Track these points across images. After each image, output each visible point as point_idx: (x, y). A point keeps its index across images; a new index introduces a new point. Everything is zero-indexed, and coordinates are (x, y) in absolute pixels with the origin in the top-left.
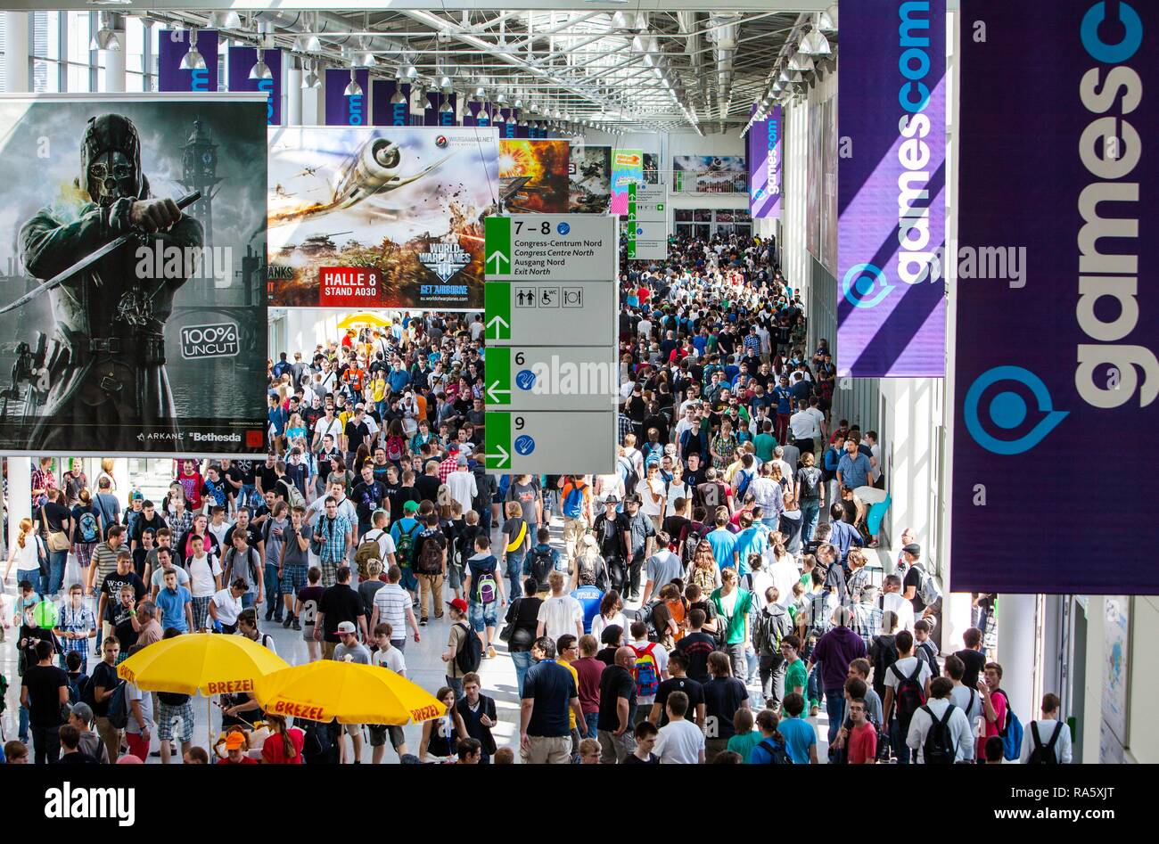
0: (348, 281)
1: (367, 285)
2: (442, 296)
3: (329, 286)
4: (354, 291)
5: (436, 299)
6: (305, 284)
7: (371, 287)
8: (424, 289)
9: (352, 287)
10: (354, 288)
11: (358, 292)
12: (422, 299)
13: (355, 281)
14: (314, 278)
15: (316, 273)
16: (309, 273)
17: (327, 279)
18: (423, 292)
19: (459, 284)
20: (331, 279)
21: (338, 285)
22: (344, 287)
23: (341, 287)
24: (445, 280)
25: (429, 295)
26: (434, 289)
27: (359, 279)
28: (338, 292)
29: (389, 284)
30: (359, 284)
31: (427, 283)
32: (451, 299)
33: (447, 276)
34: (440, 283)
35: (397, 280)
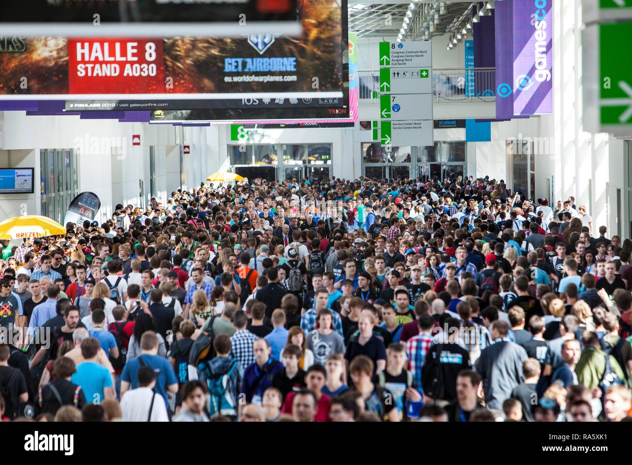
0: (112, 53)
1: (142, 60)
2: (257, 74)
3: (83, 61)
4: (122, 69)
5: (247, 79)
6: (46, 60)
7: (149, 63)
8: (230, 65)
9: (119, 63)
10: (122, 65)
11: (128, 71)
12: (227, 79)
13: (124, 53)
14: (59, 51)
15: (62, 43)
16: (51, 43)
17: (79, 51)
18: (228, 68)
19: (283, 55)
20: (86, 51)
21: (96, 61)
22: (107, 63)
23: (101, 63)
24: (261, 49)
25: (238, 74)
26: (244, 65)
27: (130, 51)
28: (98, 71)
29: (176, 58)
30: (130, 58)
31: (235, 55)
32: (271, 79)
33: (265, 44)
34: (252, 53)
35: (188, 51)
